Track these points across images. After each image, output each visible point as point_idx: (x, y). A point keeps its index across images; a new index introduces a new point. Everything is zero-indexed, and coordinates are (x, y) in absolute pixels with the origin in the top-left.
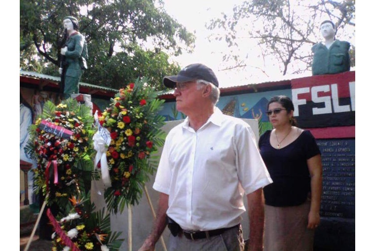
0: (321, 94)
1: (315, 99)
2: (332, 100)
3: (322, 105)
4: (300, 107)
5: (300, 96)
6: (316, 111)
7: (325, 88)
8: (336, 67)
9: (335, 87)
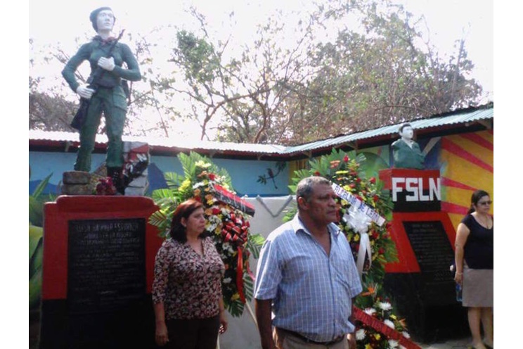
0: (412, 185)
1: (409, 189)
2: (418, 190)
3: (412, 194)
4: (398, 194)
5: (399, 185)
6: (409, 198)
7: (414, 180)
8: (421, 165)
9: (421, 180)
